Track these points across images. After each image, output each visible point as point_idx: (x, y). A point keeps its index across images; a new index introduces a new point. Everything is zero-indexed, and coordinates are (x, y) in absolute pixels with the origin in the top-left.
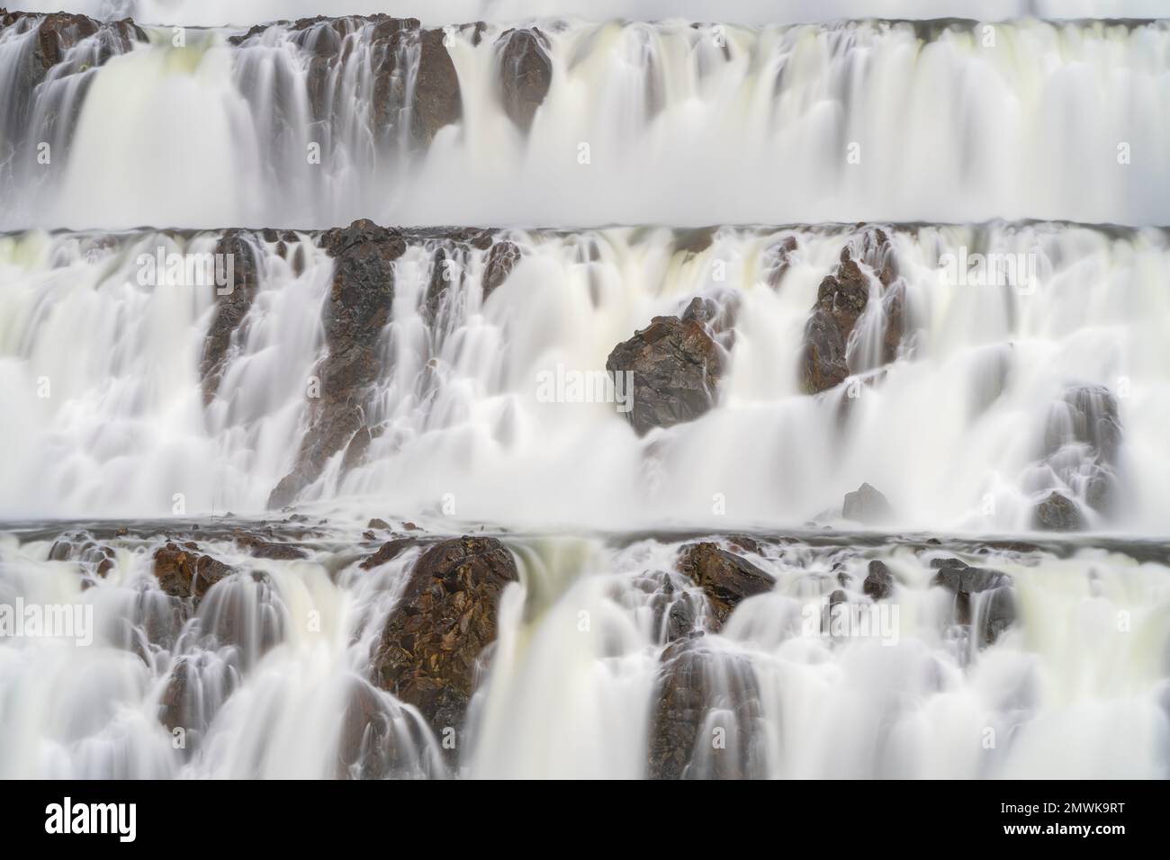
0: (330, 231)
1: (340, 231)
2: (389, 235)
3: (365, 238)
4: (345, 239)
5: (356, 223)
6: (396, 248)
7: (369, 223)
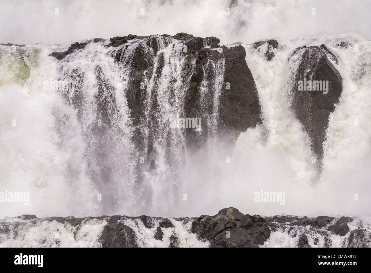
0: (200, 218)
1: (209, 218)
2: (255, 222)
3: (235, 224)
4: (216, 224)
5: (224, 212)
6: (262, 233)
7: (235, 211)
